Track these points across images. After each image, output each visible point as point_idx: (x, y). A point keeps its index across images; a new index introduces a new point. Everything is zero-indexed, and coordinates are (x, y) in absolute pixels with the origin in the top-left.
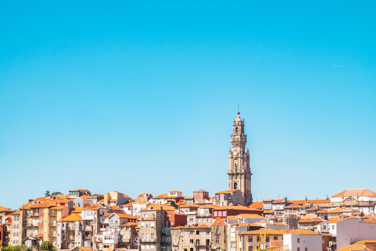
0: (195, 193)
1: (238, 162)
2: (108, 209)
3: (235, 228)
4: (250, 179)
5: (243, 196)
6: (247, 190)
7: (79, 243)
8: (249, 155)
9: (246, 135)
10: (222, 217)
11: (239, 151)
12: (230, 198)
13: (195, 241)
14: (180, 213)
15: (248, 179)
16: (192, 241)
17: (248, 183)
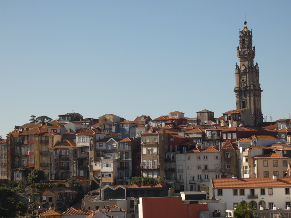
0: (198, 113)
1: (246, 77)
2: (105, 134)
3: (247, 152)
4: (260, 96)
5: (253, 115)
6: (257, 109)
7: (74, 172)
8: (258, 69)
9: (255, 47)
10: (232, 140)
11: (247, 66)
12: (239, 118)
13: (203, 168)
14: (184, 137)
15: (258, 96)
16: (199, 167)
17: (258, 101)
